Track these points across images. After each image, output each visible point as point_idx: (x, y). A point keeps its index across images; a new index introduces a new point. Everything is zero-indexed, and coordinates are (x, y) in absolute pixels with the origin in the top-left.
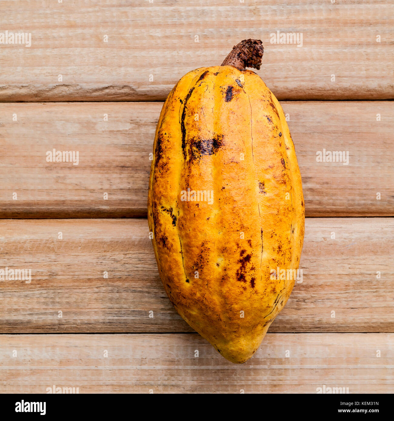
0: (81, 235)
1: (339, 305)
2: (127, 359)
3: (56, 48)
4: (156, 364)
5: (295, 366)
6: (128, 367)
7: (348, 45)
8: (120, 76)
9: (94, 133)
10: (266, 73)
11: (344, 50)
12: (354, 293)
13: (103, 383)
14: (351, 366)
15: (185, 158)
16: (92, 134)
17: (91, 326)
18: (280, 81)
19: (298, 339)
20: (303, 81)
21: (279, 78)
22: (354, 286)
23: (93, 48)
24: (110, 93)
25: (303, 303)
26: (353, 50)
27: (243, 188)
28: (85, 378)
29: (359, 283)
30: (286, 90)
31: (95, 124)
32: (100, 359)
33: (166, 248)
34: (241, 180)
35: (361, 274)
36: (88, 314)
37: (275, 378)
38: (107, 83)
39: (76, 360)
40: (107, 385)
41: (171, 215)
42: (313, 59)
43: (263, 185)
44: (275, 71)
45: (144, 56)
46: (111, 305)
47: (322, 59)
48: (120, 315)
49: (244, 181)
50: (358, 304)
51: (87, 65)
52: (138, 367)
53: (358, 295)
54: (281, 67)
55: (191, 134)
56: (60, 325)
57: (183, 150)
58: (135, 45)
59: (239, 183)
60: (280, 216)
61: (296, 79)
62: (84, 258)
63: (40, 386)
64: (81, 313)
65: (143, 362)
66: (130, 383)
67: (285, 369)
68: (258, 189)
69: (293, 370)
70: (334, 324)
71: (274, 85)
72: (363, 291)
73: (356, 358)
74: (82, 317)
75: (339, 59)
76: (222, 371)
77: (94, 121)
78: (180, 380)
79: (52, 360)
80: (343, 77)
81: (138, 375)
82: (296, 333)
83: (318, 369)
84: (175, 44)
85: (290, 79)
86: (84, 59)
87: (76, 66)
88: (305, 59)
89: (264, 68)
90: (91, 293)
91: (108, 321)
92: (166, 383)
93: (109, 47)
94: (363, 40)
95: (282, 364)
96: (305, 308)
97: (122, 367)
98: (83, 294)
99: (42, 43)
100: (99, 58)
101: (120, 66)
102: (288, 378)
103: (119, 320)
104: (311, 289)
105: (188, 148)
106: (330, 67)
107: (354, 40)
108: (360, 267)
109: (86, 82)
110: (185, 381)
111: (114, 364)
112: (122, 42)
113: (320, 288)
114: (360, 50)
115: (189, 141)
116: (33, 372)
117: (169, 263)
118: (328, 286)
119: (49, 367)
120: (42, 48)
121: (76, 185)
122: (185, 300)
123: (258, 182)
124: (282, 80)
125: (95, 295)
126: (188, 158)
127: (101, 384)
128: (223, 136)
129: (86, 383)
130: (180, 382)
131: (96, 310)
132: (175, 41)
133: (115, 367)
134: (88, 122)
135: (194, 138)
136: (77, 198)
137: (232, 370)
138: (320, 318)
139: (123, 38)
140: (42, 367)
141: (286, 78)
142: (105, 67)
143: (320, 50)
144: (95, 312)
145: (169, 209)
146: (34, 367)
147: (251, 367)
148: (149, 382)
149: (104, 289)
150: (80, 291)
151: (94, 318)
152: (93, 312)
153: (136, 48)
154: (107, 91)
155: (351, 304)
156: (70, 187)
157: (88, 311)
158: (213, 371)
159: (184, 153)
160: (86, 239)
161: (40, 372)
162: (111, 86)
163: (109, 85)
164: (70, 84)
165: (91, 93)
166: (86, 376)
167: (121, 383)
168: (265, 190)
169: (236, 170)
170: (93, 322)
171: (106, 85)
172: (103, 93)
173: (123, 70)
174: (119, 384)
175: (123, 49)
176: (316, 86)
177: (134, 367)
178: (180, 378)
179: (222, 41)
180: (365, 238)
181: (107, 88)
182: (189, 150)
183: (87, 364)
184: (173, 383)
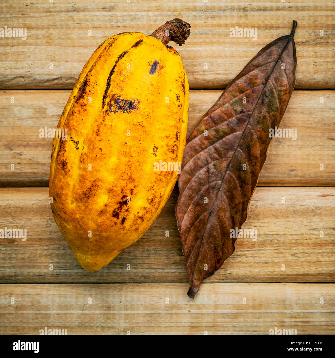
10: (187, 68)
15: (103, 107)
27: (141, 148)
33: (63, 171)
34: (141, 141)
41: (76, 147)
43: (157, 149)
49: (143, 142)
55: (114, 90)
57: (103, 100)
59: (139, 143)
60: (161, 177)
68: (151, 151)
105: (107, 100)
115: (111, 95)
117: (61, 183)
122: (64, 215)
123: (154, 146)
126: (105, 109)
128: (139, 101)
135: (115, 94)
145: (76, 142)
156: (25, 162)
159: (103, 103)
168: (156, 153)
169: (140, 132)
182: (108, 102)
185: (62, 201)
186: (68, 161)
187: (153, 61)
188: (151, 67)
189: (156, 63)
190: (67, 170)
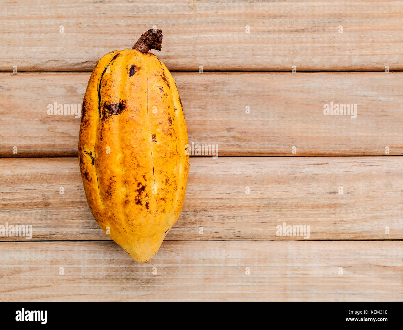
0: (67, 170)
1: (253, 221)
2: (99, 259)
3: (48, 33)
4: (121, 263)
5: (221, 265)
6: (101, 266)
7: (260, 32)
8: (95, 54)
9: (76, 95)
10: (201, 53)
11: (257, 36)
12: (264, 211)
13: (82, 277)
14: (261, 265)
15: (100, 117)
16: (74, 96)
17: (74, 235)
18: (211, 58)
19: (224, 245)
20: (227, 58)
21: (210, 56)
22: (264, 206)
23: (75, 34)
24: (88, 66)
25: (227, 219)
26: (264, 36)
27: (139, 139)
28: (69, 274)
29: (267, 204)
30: (216, 65)
31: (77, 88)
32: (80, 260)
33: (87, 181)
34: (138, 133)
35: (269, 198)
36: (71, 227)
37: (206, 273)
38: (85, 59)
39: (62, 260)
40: (85, 279)
41: (91, 157)
42: (235, 42)
43: (155, 136)
44: (207, 51)
45: (112, 40)
46: (88, 220)
47: (241, 42)
48: (94, 228)
49: (140, 133)
50: (267, 220)
51: (71, 46)
52: (108, 265)
53: (267, 213)
54: (212, 48)
55: (105, 99)
56: (51, 235)
57: (99, 111)
58: (106, 32)
59: (137, 135)
60: (167, 158)
61: (222, 57)
62: (68, 187)
63: (36, 279)
64: (66, 227)
65: (111, 262)
66: (102, 277)
67: (214, 267)
68: (151, 139)
69: (220, 267)
70: (250, 234)
71: (207, 61)
72: (271, 210)
73: (265, 259)
74: (67, 229)
75: (253, 43)
76: (168, 268)
77: (76, 86)
78: (138, 275)
79: (45, 260)
80: (256, 55)
81: (108, 271)
82: (222, 240)
83: (238, 266)
84: (135, 30)
85: (218, 57)
86: (68, 41)
87: (62, 46)
88: (229, 42)
89: (199, 49)
90: (73, 212)
91: (86, 232)
92: (128, 277)
93: (86, 33)
94: (271, 28)
95: (211, 263)
96: (229, 223)
97: (96, 266)
98: (68, 213)
99: (38, 29)
100: (79, 41)
101: (95, 47)
102: (216, 273)
103: (94, 231)
104: (233, 209)
105: (102, 109)
106: (247, 48)
107: (264, 28)
108: (268, 193)
109: (70, 58)
110: (141, 275)
111: (90, 263)
112: (96, 29)
113: (239, 208)
114: (268, 36)
115: (103, 104)
116: (31, 269)
118: (246, 207)
119: (42, 266)
120: (37, 33)
121: (63, 133)
122: (101, 217)
123: (152, 134)
124: (212, 57)
125: (77, 214)
126: (102, 117)
127: (81, 278)
128: (126, 101)
129: (70, 277)
130: (138, 276)
131: (77, 224)
132: (135, 29)
133: (91, 266)
134: (72, 88)
135: (106, 102)
136: (63, 143)
137: (176, 267)
138: (239, 230)
139: (97, 26)
140: (37, 266)
141: (215, 56)
142: (84, 47)
143: (240, 36)
144: (77, 225)
145: (89, 153)
146: (32, 266)
147: (190, 265)
148: (116, 276)
149: (83, 209)
150: (66, 210)
151: (75, 230)
152: (75, 226)
153: (106, 34)
154: (85, 64)
155: (262, 220)
156: (58, 135)
157: (71, 225)
158: (162, 268)
159: (100, 113)
160: (70, 173)
161: (36, 269)
162: (88, 61)
163: (87, 60)
164: (58, 60)
165: (74, 66)
166: (70, 272)
167: (95, 277)
168: (156, 140)
169: (134, 126)
170: (75, 233)
171: (85, 60)
172: (83, 66)
173: (97, 50)
174: (94, 278)
175: (97, 34)
176: (237, 62)
177: (105, 266)
178: (138, 273)
179: (169, 28)
180: (271, 172)
181: (85, 62)
182: (102, 111)
183: (71, 263)
184: (133, 277)
185: (95, 206)
186: (88, 171)
187: (130, 66)
188: (129, 71)
189: (133, 67)
190: (90, 178)
